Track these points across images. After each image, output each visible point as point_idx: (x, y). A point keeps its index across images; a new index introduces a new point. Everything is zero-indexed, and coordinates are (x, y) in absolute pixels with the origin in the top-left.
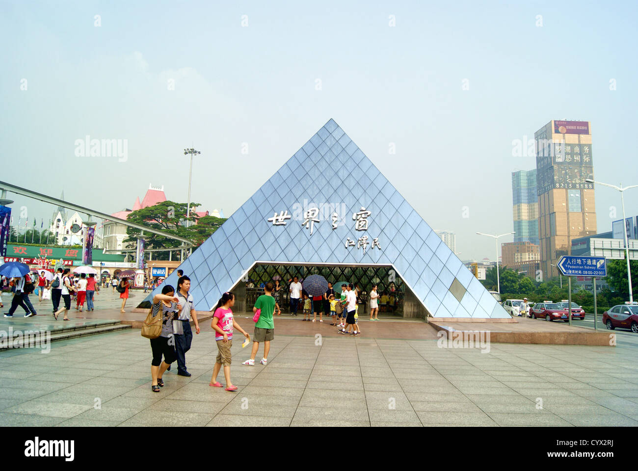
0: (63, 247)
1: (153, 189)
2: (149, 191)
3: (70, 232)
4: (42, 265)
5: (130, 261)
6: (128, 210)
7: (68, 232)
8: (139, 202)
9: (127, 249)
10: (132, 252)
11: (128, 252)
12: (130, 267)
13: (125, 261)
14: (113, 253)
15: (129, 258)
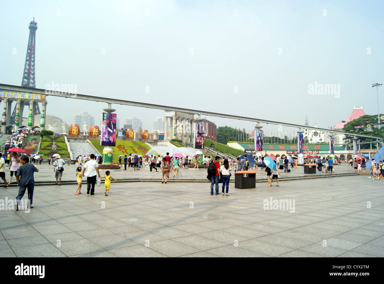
0: (312, 145)
1: (356, 108)
2: (354, 110)
3: (313, 136)
4: (307, 154)
5: (348, 150)
6: (343, 122)
7: (312, 136)
8: (349, 117)
9: (345, 143)
10: (349, 145)
11: (347, 145)
12: (349, 153)
13: (345, 150)
14: (338, 146)
15: (347, 148)
